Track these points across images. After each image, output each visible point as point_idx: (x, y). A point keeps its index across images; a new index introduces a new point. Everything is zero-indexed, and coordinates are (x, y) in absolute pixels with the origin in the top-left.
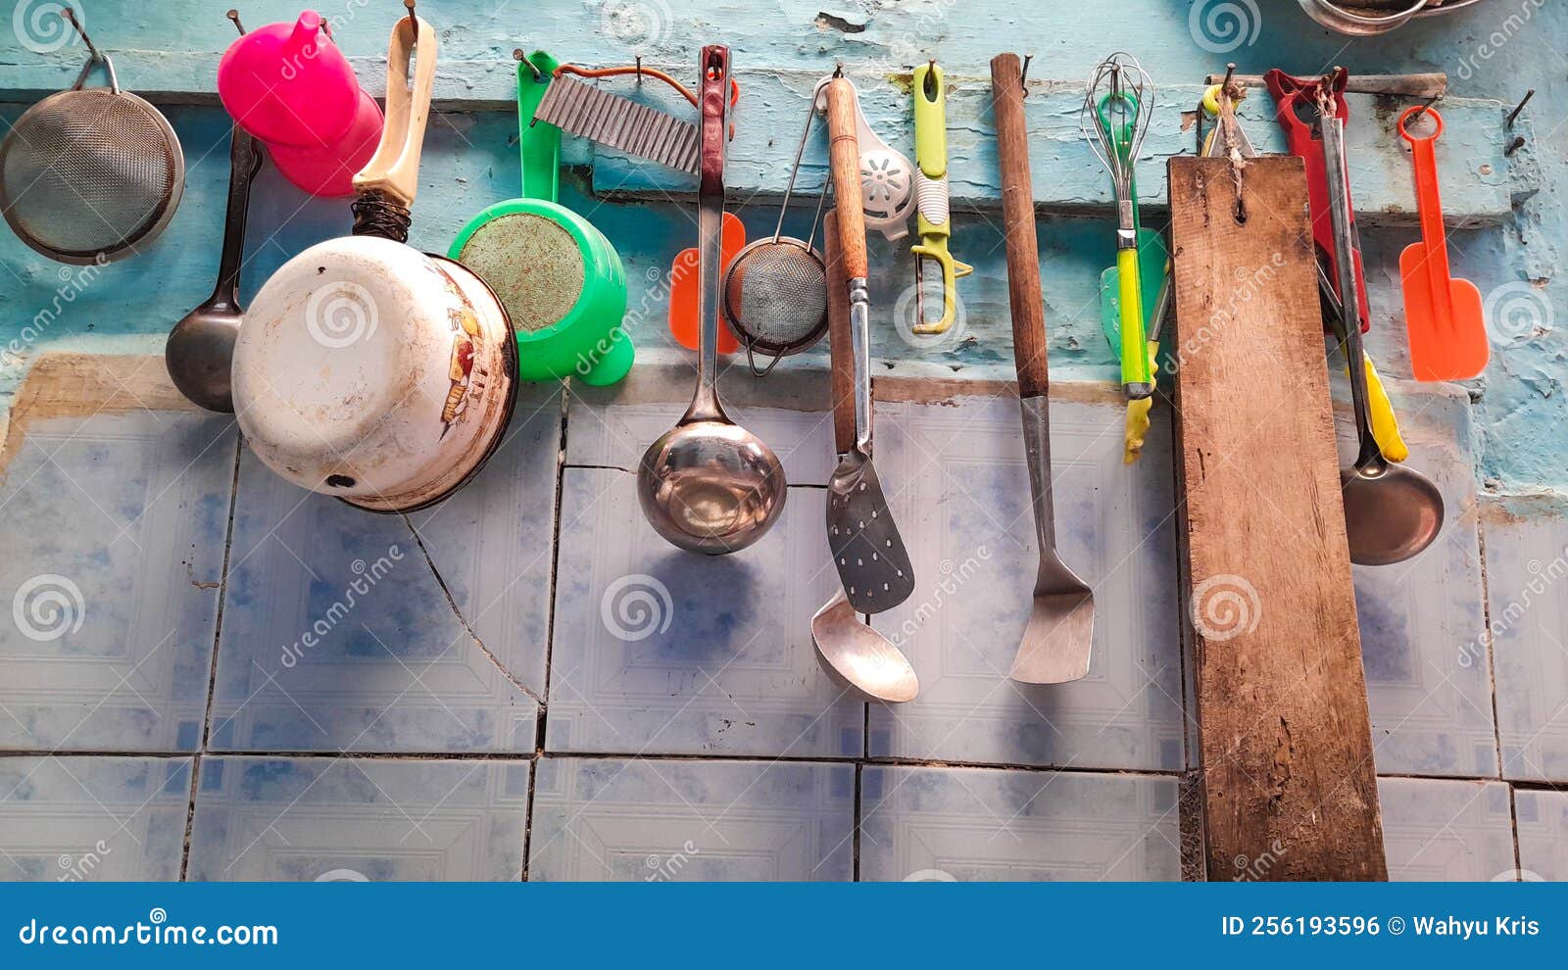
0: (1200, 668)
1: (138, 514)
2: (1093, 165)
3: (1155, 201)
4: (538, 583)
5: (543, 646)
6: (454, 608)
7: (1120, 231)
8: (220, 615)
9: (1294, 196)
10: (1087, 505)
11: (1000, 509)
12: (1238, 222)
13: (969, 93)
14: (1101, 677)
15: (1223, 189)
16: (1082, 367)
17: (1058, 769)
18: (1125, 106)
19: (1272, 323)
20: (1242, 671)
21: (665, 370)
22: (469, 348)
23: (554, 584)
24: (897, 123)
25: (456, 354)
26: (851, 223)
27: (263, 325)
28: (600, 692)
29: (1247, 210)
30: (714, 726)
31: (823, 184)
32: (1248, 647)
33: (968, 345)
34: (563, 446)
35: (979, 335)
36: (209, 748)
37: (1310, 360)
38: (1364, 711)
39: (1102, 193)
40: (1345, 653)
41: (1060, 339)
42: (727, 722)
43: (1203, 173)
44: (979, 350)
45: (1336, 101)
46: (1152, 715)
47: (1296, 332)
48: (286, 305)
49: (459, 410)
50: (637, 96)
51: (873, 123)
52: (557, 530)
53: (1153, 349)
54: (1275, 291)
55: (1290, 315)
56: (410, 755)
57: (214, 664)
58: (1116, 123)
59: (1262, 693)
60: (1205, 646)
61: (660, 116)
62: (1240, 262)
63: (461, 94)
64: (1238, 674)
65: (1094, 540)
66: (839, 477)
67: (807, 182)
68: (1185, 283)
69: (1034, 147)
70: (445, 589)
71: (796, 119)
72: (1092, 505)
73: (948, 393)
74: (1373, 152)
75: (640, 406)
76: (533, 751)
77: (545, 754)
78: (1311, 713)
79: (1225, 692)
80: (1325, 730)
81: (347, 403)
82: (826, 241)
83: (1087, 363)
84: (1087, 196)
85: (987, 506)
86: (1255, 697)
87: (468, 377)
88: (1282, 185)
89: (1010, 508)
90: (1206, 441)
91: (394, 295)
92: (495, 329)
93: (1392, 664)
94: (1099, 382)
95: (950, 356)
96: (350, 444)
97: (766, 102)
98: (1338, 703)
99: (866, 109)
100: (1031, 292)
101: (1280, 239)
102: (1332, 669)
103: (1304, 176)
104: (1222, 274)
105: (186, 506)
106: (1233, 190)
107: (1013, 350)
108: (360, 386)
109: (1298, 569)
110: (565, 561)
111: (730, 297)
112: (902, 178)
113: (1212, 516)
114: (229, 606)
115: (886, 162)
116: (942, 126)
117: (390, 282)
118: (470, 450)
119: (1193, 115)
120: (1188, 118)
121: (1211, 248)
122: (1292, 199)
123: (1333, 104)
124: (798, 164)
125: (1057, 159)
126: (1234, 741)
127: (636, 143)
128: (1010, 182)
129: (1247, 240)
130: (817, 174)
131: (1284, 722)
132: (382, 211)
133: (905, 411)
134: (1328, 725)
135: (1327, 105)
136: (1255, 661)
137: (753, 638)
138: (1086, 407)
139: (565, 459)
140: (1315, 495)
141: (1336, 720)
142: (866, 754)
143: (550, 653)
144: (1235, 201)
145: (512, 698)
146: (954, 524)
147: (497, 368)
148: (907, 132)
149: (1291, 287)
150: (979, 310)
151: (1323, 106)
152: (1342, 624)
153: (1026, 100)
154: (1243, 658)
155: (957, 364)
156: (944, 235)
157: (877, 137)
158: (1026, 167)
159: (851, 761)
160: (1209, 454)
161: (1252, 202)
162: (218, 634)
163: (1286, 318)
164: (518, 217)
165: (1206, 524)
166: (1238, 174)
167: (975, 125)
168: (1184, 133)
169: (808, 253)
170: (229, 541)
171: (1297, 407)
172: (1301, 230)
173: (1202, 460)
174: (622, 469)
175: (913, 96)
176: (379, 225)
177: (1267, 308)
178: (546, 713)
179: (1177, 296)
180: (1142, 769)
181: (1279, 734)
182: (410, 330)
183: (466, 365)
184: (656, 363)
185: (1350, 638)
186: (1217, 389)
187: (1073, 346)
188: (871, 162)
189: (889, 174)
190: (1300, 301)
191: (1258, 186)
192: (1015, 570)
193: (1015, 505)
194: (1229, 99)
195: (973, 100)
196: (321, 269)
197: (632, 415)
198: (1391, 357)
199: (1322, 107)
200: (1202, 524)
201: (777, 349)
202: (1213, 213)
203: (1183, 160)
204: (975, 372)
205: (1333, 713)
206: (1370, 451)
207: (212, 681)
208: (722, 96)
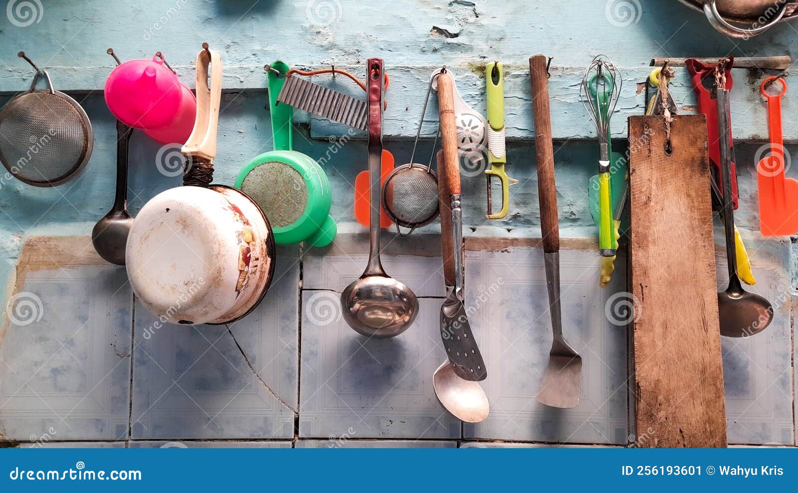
0: (638, 403)
1: (86, 320)
2: (586, 116)
3: (620, 136)
4: (291, 352)
5: (295, 384)
6: (250, 365)
7: (601, 162)
8: (132, 371)
9: (700, 137)
10: (579, 305)
11: (533, 308)
12: (667, 154)
13: (518, 76)
14: (585, 396)
15: (659, 134)
16: (578, 228)
17: (561, 443)
18: (605, 81)
19: (684, 211)
20: (660, 405)
21: (353, 236)
22: (248, 250)
23: (300, 351)
24: (477, 95)
25: (241, 257)
26: (451, 163)
27: (140, 238)
28: (325, 406)
29: (673, 146)
30: (384, 423)
31: (437, 132)
32: (664, 392)
33: (516, 217)
34: (301, 278)
35: (521, 211)
36: (132, 437)
37: (704, 232)
38: (724, 425)
39: (591, 133)
40: (716, 394)
41: (566, 213)
42: (391, 421)
43: (648, 125)
44: (522, 219)
45: (726, 77)
46: (611, 415)
47: (697, 217)
48: (151, 228)
49: (244, 284)
50: (333, 84)
51: (463, 95)
52: (300, 323)
53: (617, 225)
54: (686, 193)
55: (694, 207)
56: (231, 440)
57: (131, 396)
58: (600, 90)
59: (670, 416)
60: (640, 392)
61: (346, 97)
62: (667, 177)
63: (237, 86)
64: (658, 406)
65: (582, 324)
66: (446, 306)
67: (427, 131)
68: (636, 189)
69: (553, 106)
70: (244, 355)
71: (421, 94)
72: (582, 305)
73: (505, 245)
74: (745, 103)
75: (340, 257)
76: (293, 437)
77: (299, 439)
78: (696, 426)
79: (651, 417)
80: (703, 435)
81: (186, 285)
82: (438, 168)
83: (581, 225)
84: (583, 135)
85: (526, 307)
86: (666, 418)
87: (248, 266)
88: (693, 131)
89: (538, 307)
90: (645, 280)
91: (206, 227)
92: (262, 232)
93: (740, 387)
94: (587, 238)
95: (506, 223)
96: (189, 306)
97: (404, 85)
98: (710, 421)
99: (460, 87)
100: (550, 194)
101: (690, 162)
102: (708, 403)
103: (706, 125)
104: (657, 183)
105: (110, 315)
106: (665, 134)
107: (540, 219)
108: (192, 276)
109: (692, 349)
110: (304, 340)
111: (386, 198)
112: (480, 130)
113: (646, 321)
114: (136, 366)
115: (471, 121)
116: (502, 96)
117: (204, 220)
118: (252, 296)
119: (644, 85)
120: (641, 86)
121: (652, 169)
122: (698, 140)
123: (724, 79)
124: (422, 121)
125: (566, 113)
126: (654, 442)
127: (333, 113)
128: (539, 132)
129: (672, 164)
130: (433, 126)
131: (681, 431)
132: (198, 169)
133: (482, 255)
134: (705, 432)
135: (721, 79)
136: (667, 400)
137: (404, 378)
138: (580, 251)
139: (303, 285)
140: (703, 308)
141: (709, 430)
142: (462, 436)
143: (299, 387)
144: (666, 141)
145: (281, 411)
146: (508, 316)
147: (264, 253)
148: (482, 100)
149: (696, 191)
150: (522, 197)
151: (718, 80)
152: (715, 379)
153: (549, 79)
154: (661, 398)
155: (510, 227)
156: (502, 163)
157: (466, 104)
158: (549, 122)
159: (455, 440)
160: (646, 287)
161: (675, 142)
162: (131, 380)
163: (692, 208)
164: (271, 164)
165: (643, 325)
166: (668, 125)
167: (521, 95)
168: (638, 96)
169: (428, 173)
170: (133, 333)
171: (695, 259)
172: (703, 158)
173: (642, 291)
174: (332, 290)
175: (485, 79)
176: (196, 177)
177: (681, 203)
178: (298, 418)
179: (632, 197)
180: (605, 443)
181: (679, 437)
182: (216, 247)
183: (247, 260)
184: (349, 232)
185: (719, 387)
186: (652, 249)
187: (573, 216)
188: (462, 121)
189: (473, 128)
190: (700, 198)
191: (679, 132)
192: (540, 341)
193: (540, 306)
194: (665, 77)
195: (519, 80)
196: (168, 210)
197: (336, 261)
198: (749, 218)
199: (718, 82)
200: (641, 325)
201: (413, 226)
202: (653, 148)
203: (636, 118)
204: (519, 233)
205: (707, 426)
206: (735, 284)
207: (131, 404)
208: (380, 89)
